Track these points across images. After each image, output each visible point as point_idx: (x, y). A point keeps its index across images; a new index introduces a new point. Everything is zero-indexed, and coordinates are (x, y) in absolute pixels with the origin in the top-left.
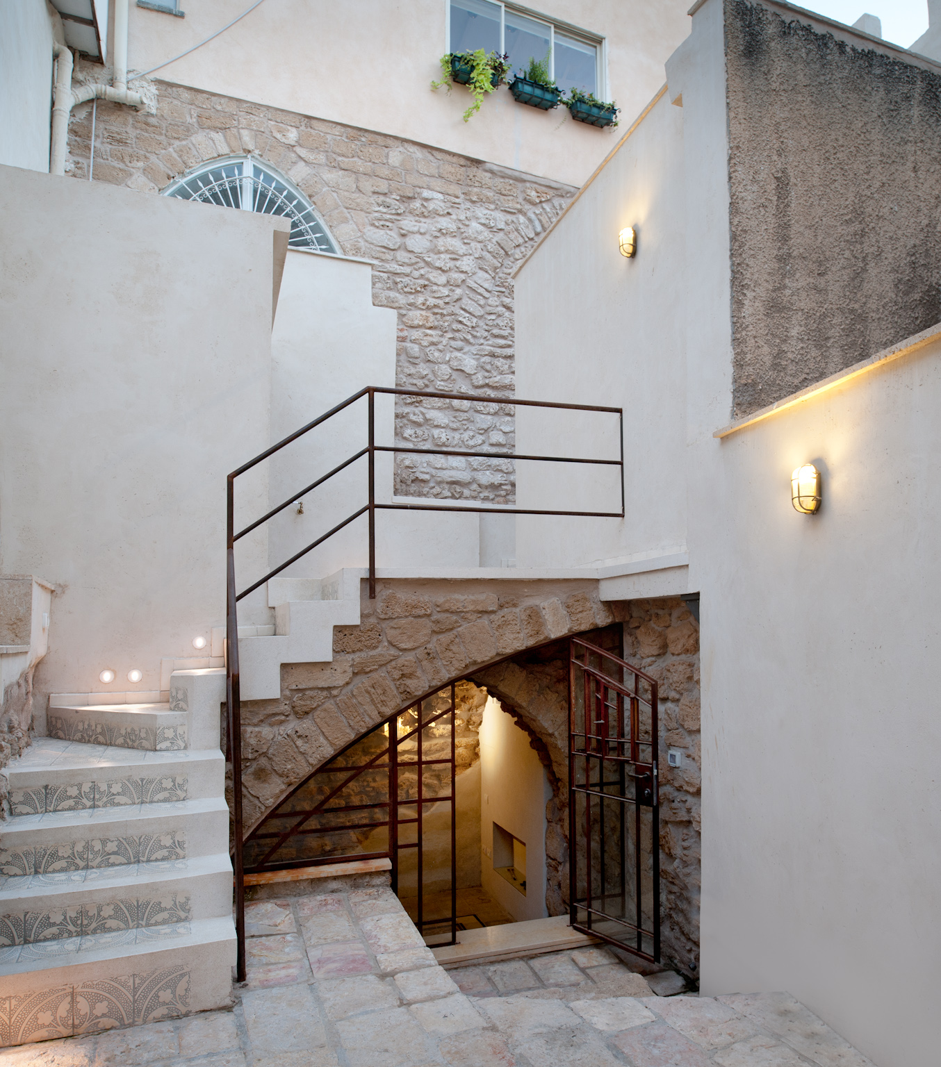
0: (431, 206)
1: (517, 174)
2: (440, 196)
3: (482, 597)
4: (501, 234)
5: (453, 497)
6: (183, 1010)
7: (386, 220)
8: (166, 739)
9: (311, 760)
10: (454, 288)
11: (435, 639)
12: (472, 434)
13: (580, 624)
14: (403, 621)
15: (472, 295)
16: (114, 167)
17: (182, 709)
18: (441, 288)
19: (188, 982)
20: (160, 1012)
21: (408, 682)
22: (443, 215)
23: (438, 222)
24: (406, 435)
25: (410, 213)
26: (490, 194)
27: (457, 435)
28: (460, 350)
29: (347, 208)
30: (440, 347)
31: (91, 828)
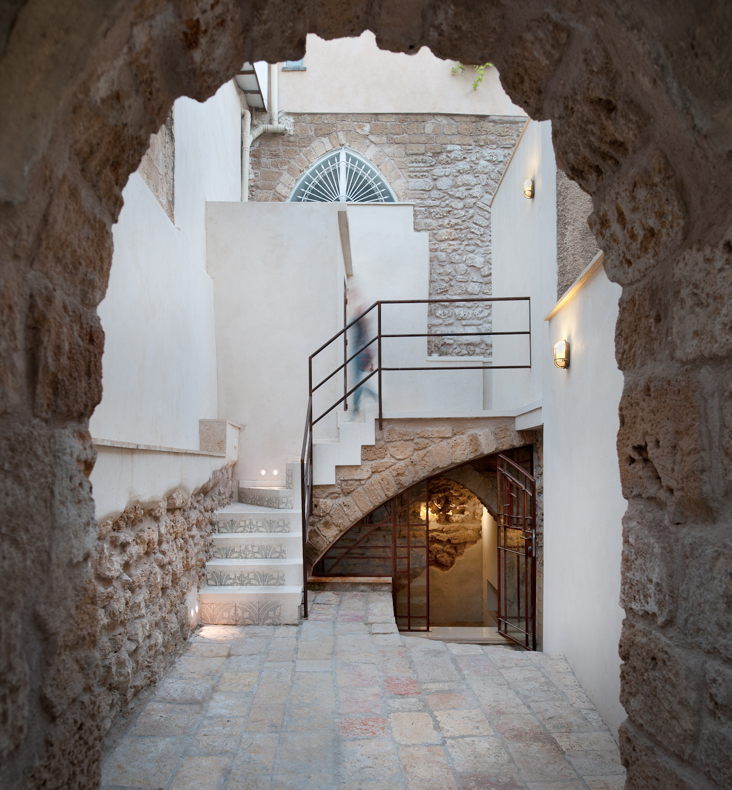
0: (453, 155)
1: (511, 119)
2: (459, 147)
3: (443, 429)
4: (501, 165)
5: (469, 354)
6: (279, 622)
7: (424, 172)
8: (283, 503)
9: (351, 519)
10: (468, 210)
11: (416, 453)
12: (481, 310)
13: (503, 445)
14: (398, 443)
15: (480, 212)
16: (273, 172)
17: (291, 488)
18: (460, 211)
19: (280, 610)
20: (269, 621)
21: (401, 478)
22: (461, 160)
23: (457, 166)
24: (438, 315)
25: (440, 163)
26: (493, 138)
27: (471, 311)
28: (472, 252)
29: (400, 169)
30: (460, 252)
31: (247, 539)
